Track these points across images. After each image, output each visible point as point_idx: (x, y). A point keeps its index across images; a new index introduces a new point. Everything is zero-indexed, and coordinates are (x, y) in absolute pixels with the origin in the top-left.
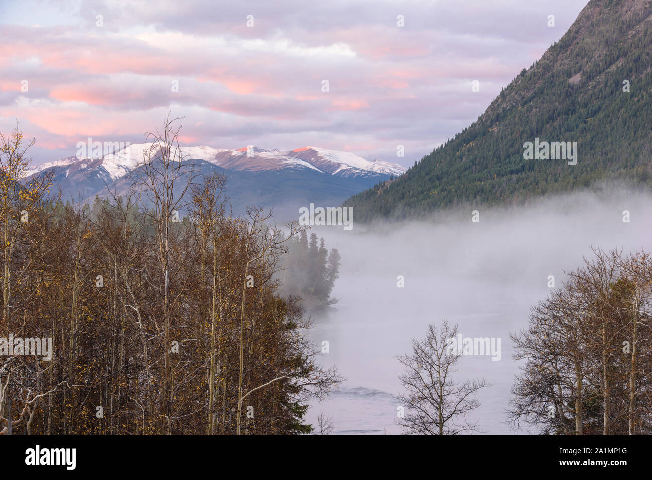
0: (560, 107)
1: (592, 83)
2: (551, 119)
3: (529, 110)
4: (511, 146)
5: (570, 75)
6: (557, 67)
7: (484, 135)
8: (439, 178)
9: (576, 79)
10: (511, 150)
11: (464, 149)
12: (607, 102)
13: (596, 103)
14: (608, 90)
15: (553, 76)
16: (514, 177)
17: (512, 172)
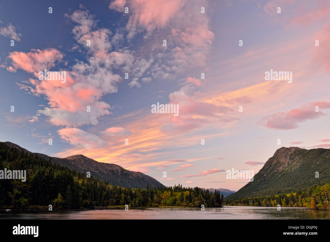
0: (263, 180)
1: (268, 176)
2: (261, 182)
5: (264, 174)
6: (262, 173)
7: (250, 185)
8: (243, 192)
12: (271, 179)
13: (269, 179)
14: (271, 177)
15: (261, 175)
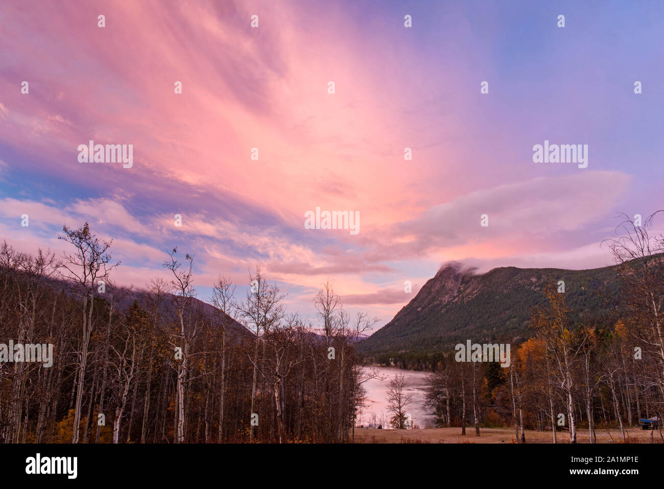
0: (415, 317)
1: (424, 310)
2: (413, 321)
3: (406, 318)
4: (401, 328)
5: (418, 308)
6: (414, 305)
9: (419, 309)
10: (401, 330)
11: (388, 329)
12: (429, 316)
13: (426, 316)
14: (429, 312)
15: (413, 308)
16: (402, 338)
17: (401, 336)
